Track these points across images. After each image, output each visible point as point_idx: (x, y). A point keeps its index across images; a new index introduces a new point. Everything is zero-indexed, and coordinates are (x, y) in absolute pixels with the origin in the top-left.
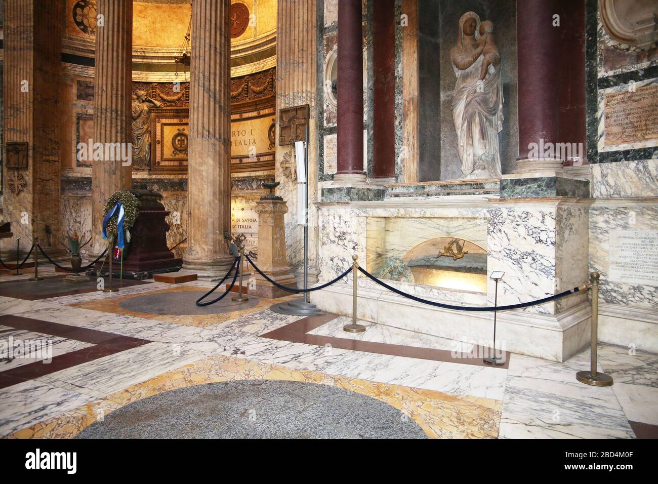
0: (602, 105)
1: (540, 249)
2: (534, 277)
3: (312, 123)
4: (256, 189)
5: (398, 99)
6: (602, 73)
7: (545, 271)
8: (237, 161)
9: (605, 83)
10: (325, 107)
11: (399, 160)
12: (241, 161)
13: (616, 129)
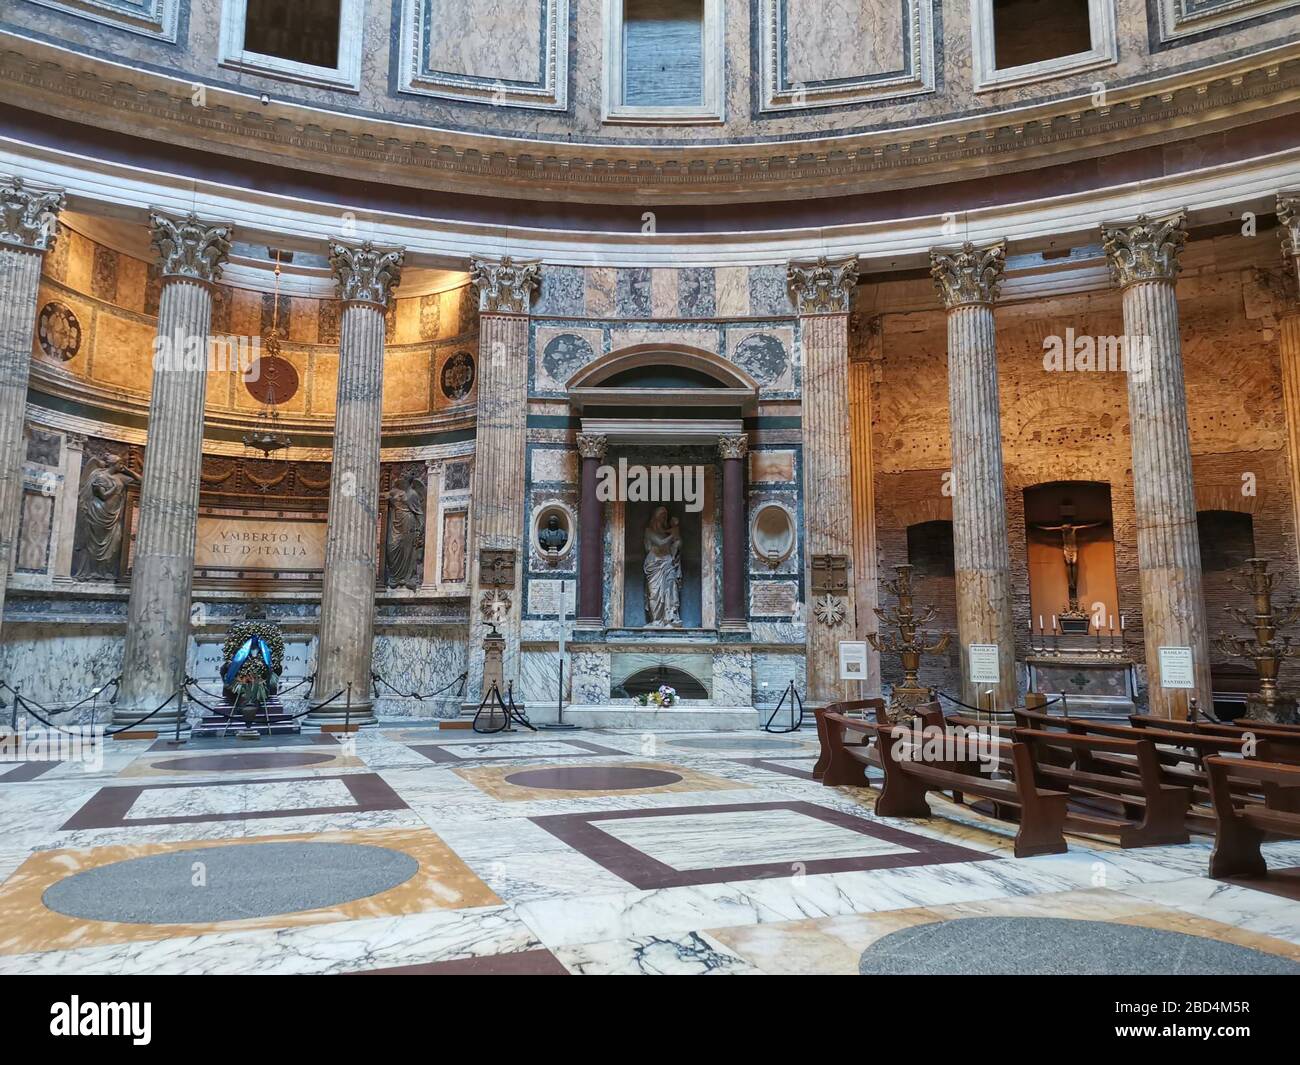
0: (752, 589)
1: (743, 671)
2: (740, 687)
3: (519, 567)
4: (305, 616)
5: (607, 560)
6: (752, 572)
7: (747, 683)
8: (271, 576)
9: (754, 577)
10: (531, 554)
11: (606, 608)
12: (276, 577)
13: (759, 604)
